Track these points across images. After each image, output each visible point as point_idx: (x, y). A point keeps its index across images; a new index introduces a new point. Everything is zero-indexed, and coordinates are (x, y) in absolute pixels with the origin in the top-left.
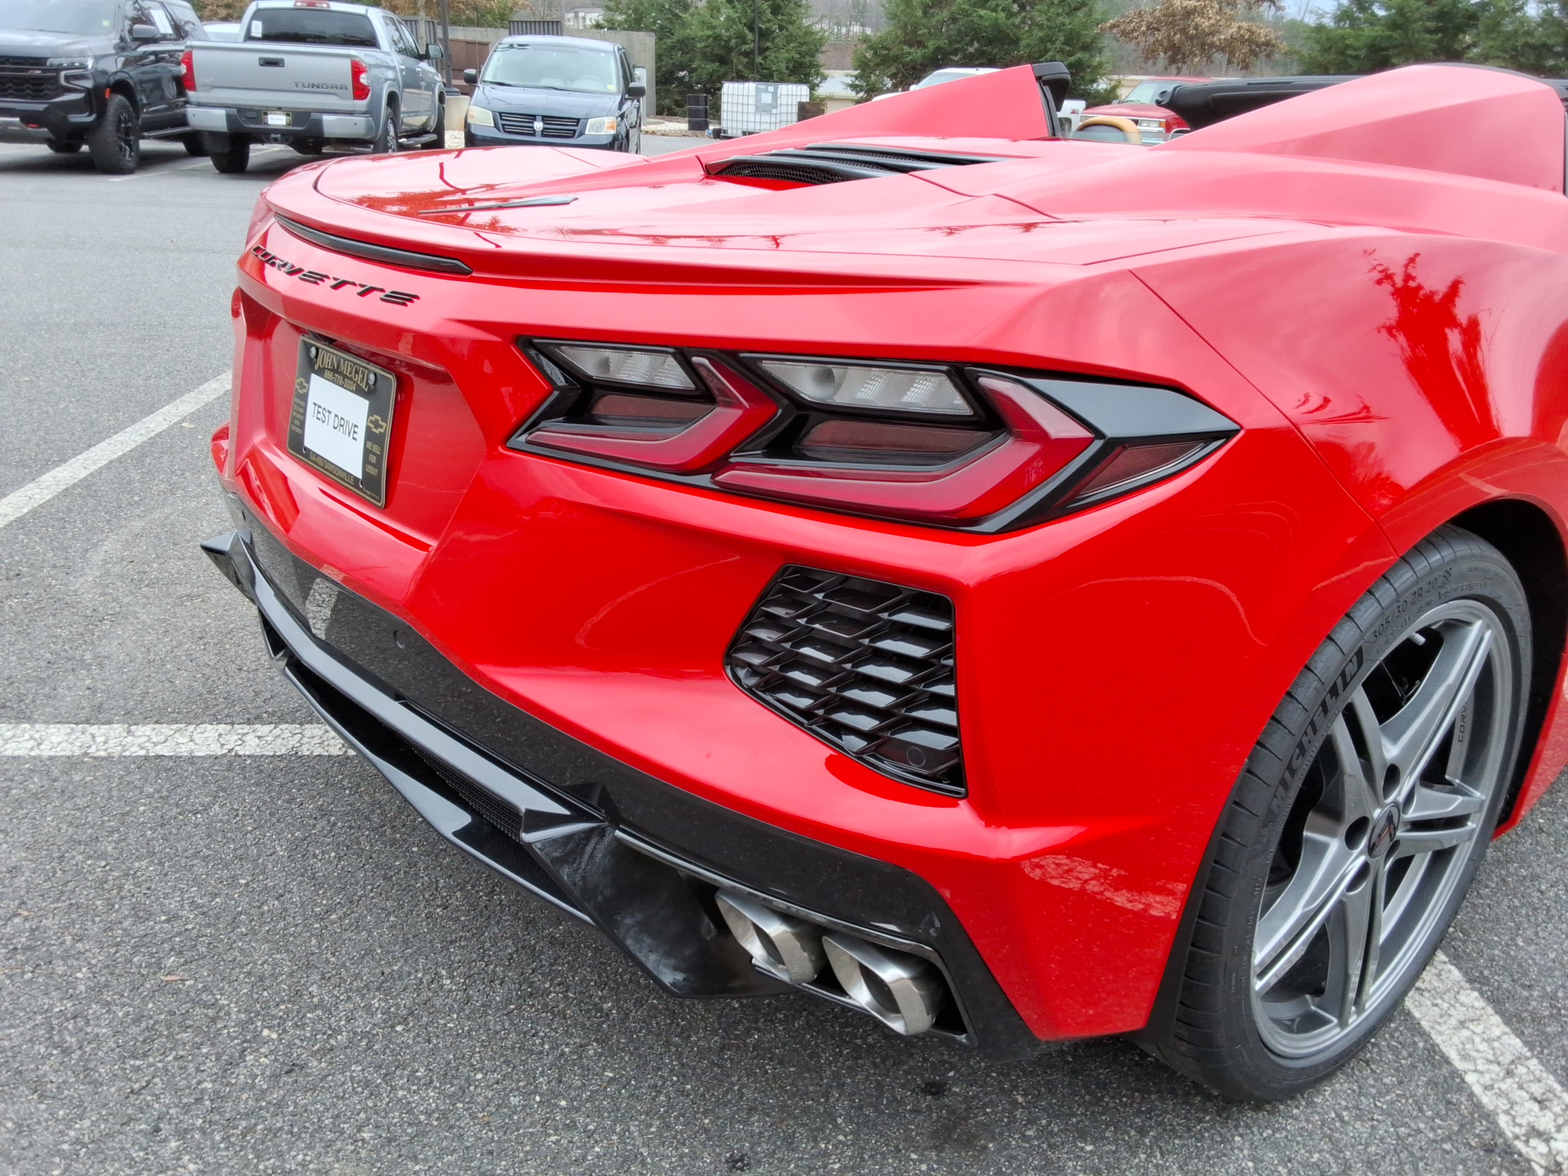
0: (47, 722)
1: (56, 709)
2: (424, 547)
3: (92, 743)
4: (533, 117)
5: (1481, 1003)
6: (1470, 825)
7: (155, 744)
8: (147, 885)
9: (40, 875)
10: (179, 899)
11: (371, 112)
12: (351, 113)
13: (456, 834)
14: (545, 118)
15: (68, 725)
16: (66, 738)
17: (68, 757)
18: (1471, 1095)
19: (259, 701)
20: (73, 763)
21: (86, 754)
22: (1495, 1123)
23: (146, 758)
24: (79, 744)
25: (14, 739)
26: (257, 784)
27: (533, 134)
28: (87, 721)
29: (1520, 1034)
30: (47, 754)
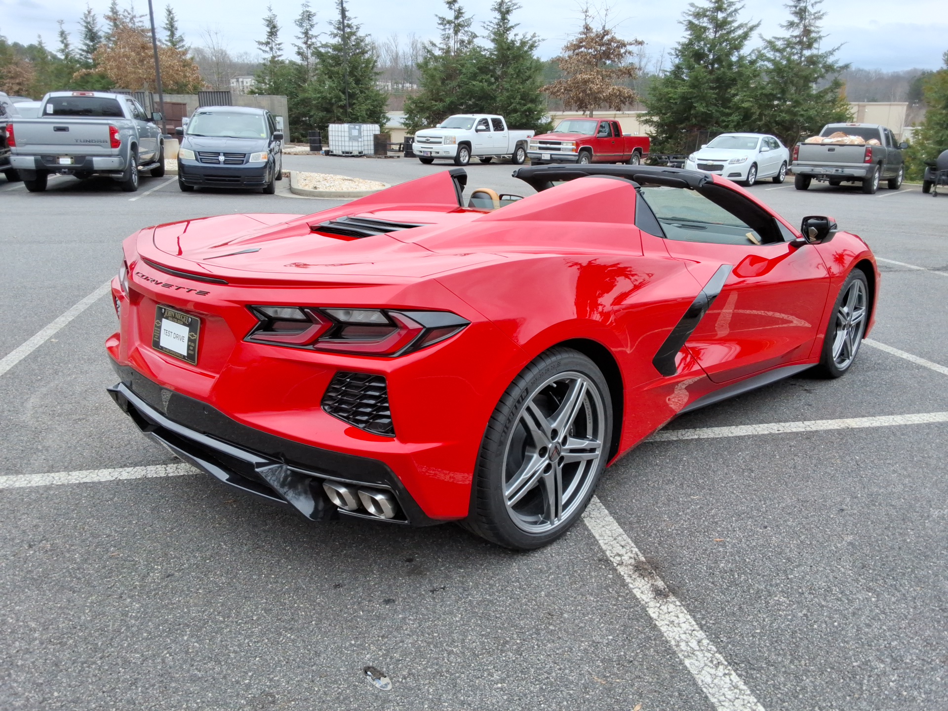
0: (30, 474)
1: (32, 468)
2: (213, 377)
3: (53, 480)
4: (218, 154)
5: (613, 520)
6: (597, 453)
7: (82, 478)
8: (95, 526)
9: (48, 527)
10: (109, 530)
11: (122, 154)
12: (110, 156)
13: (227, 480)
14: (225, 154)
15: (40, 474)
16: (41, 479)
17: (44, 486)
18: (600, 546)
19: (124, 459)
20: (48, 488)
21: (52, 484)
22: (605, 553)
23: (80, 484)
24: (48, 481)
25: (18, 481)
26: (131, 489)
27: (219, 163)
28: (48, 472)
29: (622, 528)
30: (34, 485)
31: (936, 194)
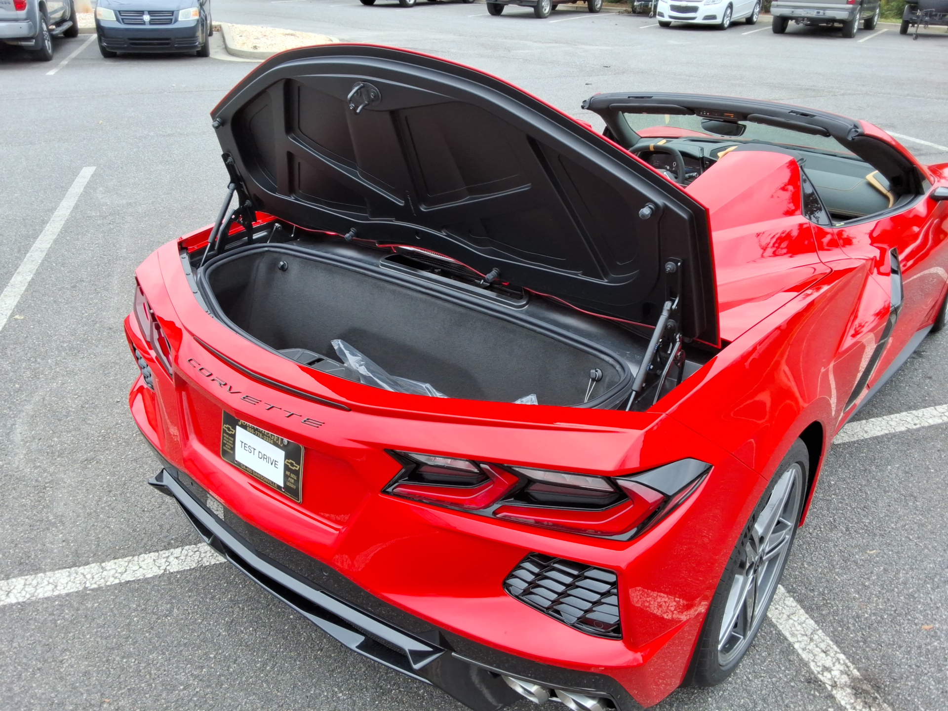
0: (52, 570)
1: (52, 560)
3: (85, 580)
4: (142, 13)
5: (794, 604)
7: (122, 574)
8: (163, 669)
9: (102, 675)
10: (184, 674)
11: (30, 17)
12: (16, 20)
13: (358, 647)
14: (151, 13)
15: (65, 570)
16: (69, 579)
17: (77, 592)
18: (798, 655)
19: (165, 533)
20: (83, 595)
21: (85, 588)
22: (809, 667)
23: (120, 584)
24: (79, 582)
25: (40, 586)
26: (190, 590)
27: (144, 23)
28: (74, 565)
30: (64, 592)
31: (917, 36)
